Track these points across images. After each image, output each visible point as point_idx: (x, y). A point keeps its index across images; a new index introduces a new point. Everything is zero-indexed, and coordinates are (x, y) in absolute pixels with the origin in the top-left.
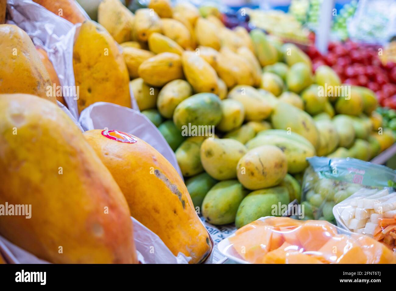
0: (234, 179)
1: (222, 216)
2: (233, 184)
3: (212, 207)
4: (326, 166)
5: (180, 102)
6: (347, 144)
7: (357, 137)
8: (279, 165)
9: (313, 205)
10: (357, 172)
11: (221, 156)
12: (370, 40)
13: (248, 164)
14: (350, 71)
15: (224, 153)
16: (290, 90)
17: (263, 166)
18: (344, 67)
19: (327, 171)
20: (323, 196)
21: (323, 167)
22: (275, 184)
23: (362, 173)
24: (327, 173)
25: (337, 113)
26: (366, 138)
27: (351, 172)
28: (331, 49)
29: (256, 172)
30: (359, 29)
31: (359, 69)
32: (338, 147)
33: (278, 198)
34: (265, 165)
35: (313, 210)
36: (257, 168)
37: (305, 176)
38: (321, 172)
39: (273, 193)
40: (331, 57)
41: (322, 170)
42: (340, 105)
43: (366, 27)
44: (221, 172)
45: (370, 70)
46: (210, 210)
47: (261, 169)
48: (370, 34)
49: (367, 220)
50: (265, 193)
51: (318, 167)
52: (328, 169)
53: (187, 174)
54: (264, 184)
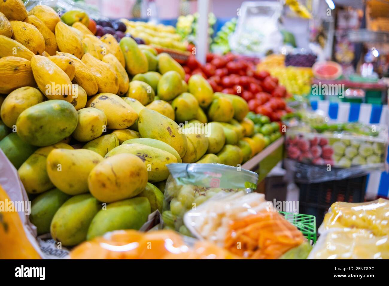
0: (86, 193)
1: (73, 235)
2: (86, 199)
3: (61, 226)
4: (183, 172)
5: (24, 109)
6: (217, 149)
7: (227, 142)
8: (136, 173)
9: (173, 214)
10: (214, 176)
11: (70, 168)
12: (249, 54)
13: (98, 175)
14: (227, 80)
15: (74, 164)
16: (161, 98)
17: (115, 175)
18: (222, 76)
19: (185, 177)
20: (183, 203)
21: (180, 173)
22: (133, 195)
23: (219, 176)
24: (184, 179)
25: (210, 120)
26: (237, 144)
27: (207, 175)
28: (209, 60)
29: (108, 184)
30: (240, 44)
31: (235, 79)
32: (207, 152)
33: (135, 209)
34: (118, 174)
35: (174, 220)
36: (109, 179)
37: (167, 184)
38: (179, 178)
39: (130, 205)
40: (208, 67)
41: (179, 176)
42: (212, 110)
43: (246, 42)
44: (71, 186)
45: (244, 79)
46: (58, 229)
47: (113, 178)
48: (249, 48)
49: (219, 225)
50: (120, 206)
51: (176, 173)
52: (185, 174)
53: (34, 191)
54: (118, 195)
